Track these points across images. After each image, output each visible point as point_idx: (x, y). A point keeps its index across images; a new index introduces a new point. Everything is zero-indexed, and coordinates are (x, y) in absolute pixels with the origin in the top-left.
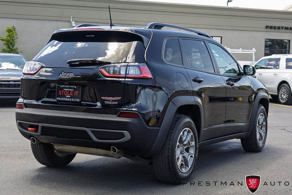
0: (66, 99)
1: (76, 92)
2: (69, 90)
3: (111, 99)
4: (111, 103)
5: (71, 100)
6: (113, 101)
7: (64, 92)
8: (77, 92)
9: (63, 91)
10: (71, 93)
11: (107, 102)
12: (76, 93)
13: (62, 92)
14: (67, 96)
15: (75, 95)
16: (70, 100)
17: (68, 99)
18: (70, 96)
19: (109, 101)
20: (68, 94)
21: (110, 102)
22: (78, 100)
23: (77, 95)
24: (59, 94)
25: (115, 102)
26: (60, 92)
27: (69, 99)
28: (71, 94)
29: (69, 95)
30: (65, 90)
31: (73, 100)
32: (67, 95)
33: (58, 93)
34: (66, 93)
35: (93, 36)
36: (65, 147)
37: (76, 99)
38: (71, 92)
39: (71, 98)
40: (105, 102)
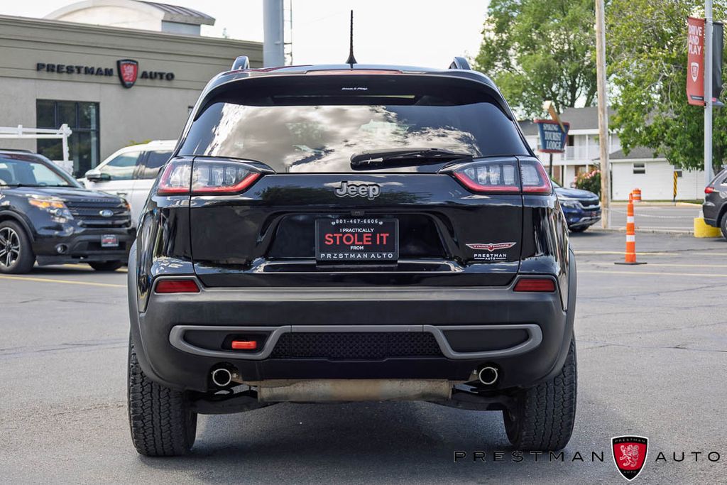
0: (352, 256)
1: (382, 235)
2: (359, 230)
3: (491, 248)
4: (490, 256)
5: (369, 256)
6: (495, 252)
7: (341, 238)
8: (385, 235)
9: (338, 236)
10: (365, 239)
11: (480, 255)
12: (383, 237)
13: (334, 238)
14: (355, 248)
15: (378, 243)
16: (365, 256)
17: (359, 256)
18: (362, 248)
19: (486, 252)
20: (356, 243)
21: (488, 255)
22: (390, 256)
23: (385, 243)
24: (326, 242)
25: (501, 255)
26: (329, 237)
27: (362, 256)
28: (367, 241)
29: (361, 245)
30: (346, 233)
31: (376, 256)
32: (353, 244)
33: (322, 240)
34: (348, 239)
35: (364, 89)
36: (298, 388)
37: (385, 254)
38: (365, 235)
39: (368, 249)
40: (475, 255)
